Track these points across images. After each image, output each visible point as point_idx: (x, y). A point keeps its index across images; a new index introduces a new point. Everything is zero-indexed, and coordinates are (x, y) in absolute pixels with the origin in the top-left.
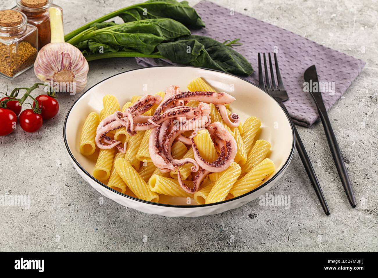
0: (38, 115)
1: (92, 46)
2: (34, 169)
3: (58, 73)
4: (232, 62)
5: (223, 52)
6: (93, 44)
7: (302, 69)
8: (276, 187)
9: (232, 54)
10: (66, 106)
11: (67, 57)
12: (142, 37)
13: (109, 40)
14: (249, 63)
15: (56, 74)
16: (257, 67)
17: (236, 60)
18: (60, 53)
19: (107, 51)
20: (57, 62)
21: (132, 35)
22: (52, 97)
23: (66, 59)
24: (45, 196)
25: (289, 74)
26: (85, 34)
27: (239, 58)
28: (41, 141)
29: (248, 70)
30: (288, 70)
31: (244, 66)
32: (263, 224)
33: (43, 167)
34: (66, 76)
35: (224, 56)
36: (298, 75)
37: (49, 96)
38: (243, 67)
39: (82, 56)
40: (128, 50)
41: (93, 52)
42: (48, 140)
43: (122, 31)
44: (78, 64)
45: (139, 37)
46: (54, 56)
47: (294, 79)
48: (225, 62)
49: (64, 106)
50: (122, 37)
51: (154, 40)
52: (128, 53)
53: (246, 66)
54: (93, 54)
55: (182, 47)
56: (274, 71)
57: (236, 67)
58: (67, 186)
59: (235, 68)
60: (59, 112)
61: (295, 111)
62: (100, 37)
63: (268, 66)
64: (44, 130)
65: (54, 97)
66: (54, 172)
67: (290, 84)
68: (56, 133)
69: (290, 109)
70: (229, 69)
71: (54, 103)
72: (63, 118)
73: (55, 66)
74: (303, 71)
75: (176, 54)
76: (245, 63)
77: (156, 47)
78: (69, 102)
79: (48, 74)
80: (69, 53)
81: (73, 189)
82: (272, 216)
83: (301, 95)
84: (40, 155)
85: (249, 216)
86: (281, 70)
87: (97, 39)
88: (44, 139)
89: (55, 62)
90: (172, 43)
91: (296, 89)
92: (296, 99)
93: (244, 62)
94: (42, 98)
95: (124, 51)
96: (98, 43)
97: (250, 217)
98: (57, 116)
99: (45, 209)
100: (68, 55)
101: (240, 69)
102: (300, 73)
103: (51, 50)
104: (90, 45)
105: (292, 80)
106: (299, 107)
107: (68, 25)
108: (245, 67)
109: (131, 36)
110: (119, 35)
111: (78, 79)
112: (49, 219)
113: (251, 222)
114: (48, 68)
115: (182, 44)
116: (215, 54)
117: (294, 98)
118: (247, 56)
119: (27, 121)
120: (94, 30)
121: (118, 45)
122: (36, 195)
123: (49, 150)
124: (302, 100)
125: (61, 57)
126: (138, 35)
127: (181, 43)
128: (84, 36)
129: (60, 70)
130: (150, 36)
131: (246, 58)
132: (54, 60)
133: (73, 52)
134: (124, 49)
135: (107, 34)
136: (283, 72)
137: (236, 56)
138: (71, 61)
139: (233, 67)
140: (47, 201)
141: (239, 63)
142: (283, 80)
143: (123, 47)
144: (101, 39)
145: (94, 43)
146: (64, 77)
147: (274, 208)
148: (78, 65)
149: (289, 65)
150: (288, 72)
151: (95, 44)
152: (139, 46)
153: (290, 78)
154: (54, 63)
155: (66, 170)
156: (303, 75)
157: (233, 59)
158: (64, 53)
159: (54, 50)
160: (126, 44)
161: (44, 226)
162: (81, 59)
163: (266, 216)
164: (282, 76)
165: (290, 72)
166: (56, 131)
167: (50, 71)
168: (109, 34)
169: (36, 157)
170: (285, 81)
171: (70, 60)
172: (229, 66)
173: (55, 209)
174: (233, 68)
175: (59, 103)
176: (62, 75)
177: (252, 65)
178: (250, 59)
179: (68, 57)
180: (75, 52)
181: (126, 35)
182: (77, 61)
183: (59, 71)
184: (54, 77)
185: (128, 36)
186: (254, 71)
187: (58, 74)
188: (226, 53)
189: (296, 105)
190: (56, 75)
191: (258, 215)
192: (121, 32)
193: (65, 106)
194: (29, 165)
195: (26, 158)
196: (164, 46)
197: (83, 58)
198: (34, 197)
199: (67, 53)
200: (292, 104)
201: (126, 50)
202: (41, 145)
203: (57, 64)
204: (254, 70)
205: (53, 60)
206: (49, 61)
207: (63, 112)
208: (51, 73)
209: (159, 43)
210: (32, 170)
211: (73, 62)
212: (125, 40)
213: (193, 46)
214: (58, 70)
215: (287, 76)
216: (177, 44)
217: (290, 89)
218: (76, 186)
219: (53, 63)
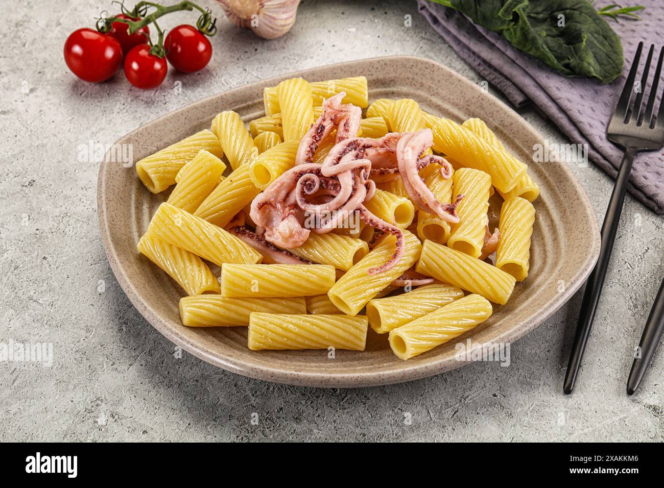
4: (580, 48)
5: (578, 25)
10: (236, 58)
14: (620, 59)
24: (83, 208)
27: (607, 44)
28: (148, 109)
29: (611, 71)
31: (607, 61)
35: (575, 34)
42: (162, 111)
48: (572, 44)
53: (611, 62)
61: (650, 176)
65: (207, 34)
68: (185, 100)
70: (572, 60)
72: (215, 78)
76: (614, 57)
78: (246, 52)
93: (613, 54)
94: (184, 32)
99: (67, 230)
101: (587, 65)
108: (609, 63)
111: (269, 12)
112: (60, 249)
119: (135, 66)
122: (70, 201)
137: (600, 38)
140: (79, 218)
157: (584, 43)
161: (44, 257)
166: (186, 98)
172: (575, 55)
173: (83, 234)
188: (581, 29)
193: (234, 57)
195: (102, 133)
198: (64, 204)
202: (145, 115)
207: (223, 67)
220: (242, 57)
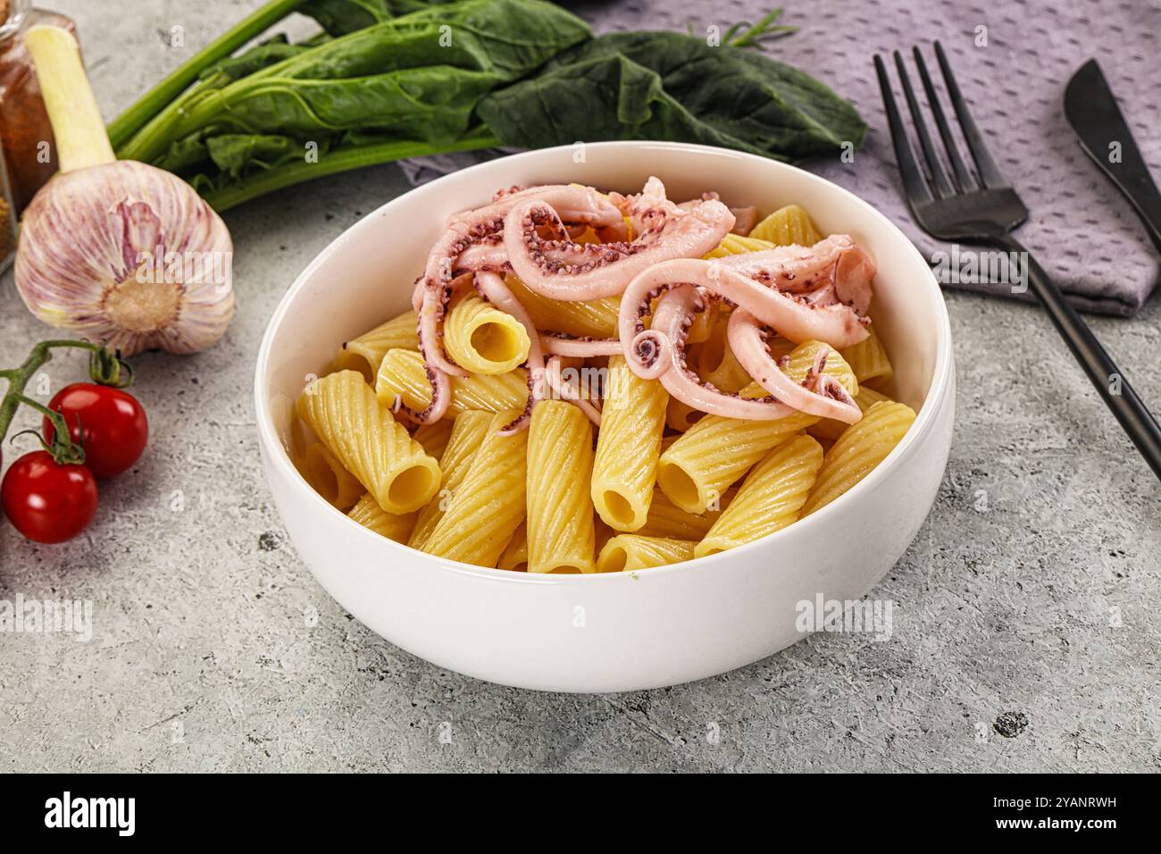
0: (75, 468)
1: (226, 151)
2: (107, 697)
3: (119, 286)
4: (779, 111)
5: (735, 78)
6: (227, 143)
7: (1050, 85)
8: (1072, 585)
9: (771, 80)
10: (174, 411)
11: (143, 220)
12: (410, 83)
13: (287, 117)
14: (842, 103)
15: (109, 291)
16: (880, 111)
17: (794, 102)
18: (113, 209)
19: (285, 158)
20: (106, 245)
21: (372, 81)
22: (112, 386)
23: (141, 229)
25: (1002, 114)
26: (185, 111)
27: (798, 89)
28: (106, 576)
29: (846, 128)
30: (996, 99)
31: (827, 115)
32: (1057, 752)
33: (142, 682)
34: (153, 295)
35: (743, 95)
36: (1039, 113)
37: (100, 383)
38: (823, 124)
39: (199, 202)
40: (364, 140)
41: (233, 173)
42: (136, 566)
43: (331, 75)
44: (188, 238)
45: (401, 86)
46: (89, 224)
47: (1029, 133)
48: (748, 114)
49: (165, 414)
50: (333, 97)
51: (462, 84)
52: (367, 150)
53: (833, 113)
54: (233, 181)
55: (575, 94)
56: (948, 111)
57: (801, 127)
58: (256, 742)
59: (796, 133)
60: (151, 441)
61: (1065, 262)
62: (249, 112)
63: (921, 96)
64: (111, 525)
65: (121, 384)
66: (191, 692)
67: (1019, 152)
68: (158, 528)
69: (1046, 256)
70: (773, 140)
71: (125, 407)
72: (174, 463)
73: (100, 261)
74: (1056, 93)
75: (556, 126)
76: (826, 103)
77: (474, 113)
78: (182, 393)
79: (79, 300)
80: (146, 200)
81: (281, 751)
82: (1086, 711)
83: (1073, 191)
84: (119, 632)
85: (996, 727)
86: (972, 102)
87: (237, 122)
88: (117, 566)
89: (97, 246)
90: (531, 86)
91: (1047, 168)
92: (1058, 211)
93: (822, 99)
94: (76, 400)
95: (350, 145)
96: (245, 137)
97: (1002, 732)
98: (148, 458)
100: (145, 209)
101: (816, 133)
102: (1045, 103)
103: (74, 203)
104: (216, 148)
105: (1021, 136)
106: (1079, 240)
107: (103, 74)
108: (832, 117)
109: (372, 87)
110: (321, 90)
111: (198, 296)
113: (1010, 753)
114: (74, 278)
115: (572, 81)
116: (705, 92)
117: (1049, 209)
118: (828, 72)
119: (36, 501)
120: (220, 88)
121: (323, 129)
123: (149, 607)
124: (1079, 209)
125: (120, 221)
126: (395, 78)
127: (570, 76)
128: (182, 116)
129: (122, 274)
130: (441, 74)
131: (827, 83)
132: (92, 240)
133: (162, 195)
134: (348, 137)
135: (273, 94)
136: (981, 112)
137: (785, 85)
138: (162, 232)
139: (787, 131)
141: (805, 110)
142: (987, 142)
143: (344, 132)
144: (253, 118)
145: (229, 137)
146: (142, 297)
147: (1086, 673)
148: (191, 242)
149: (996, 79)
150: (998, 108)
151: (234, 140)
152: (405, 118)
153: (1012, 128)
154: (96, 251)
155: (234, 674)
156: (1061, 108)
157: (782, 100)
158: (129, 203)
159: (86, 201)
160: (353, 122)
162: (194, 214)
163: (1062, 713)
164: (980, 126)
165: (1006, 104)
166: (157, 523)
167: (86, 283)
168: (282, 94)
169: (106, 644)
170: (998, 144)
171: (158, 229)
172: (769, 128)
174: (789, 136)
175: (143, 405)
176: (136, 292)
177: (856, 107)
178: (845, 85)
179: (147, 217)
180: (166, 191)
181: (346, 85)
182: (182, 225)
183: (119, 280)
184: (103, 308)
185: (357, 91)
186: (873, 130)
187: (119, 291)
188: (747, 82)
189: (1065, 235)
190: (112, 296)
191: (1028, 716)
192: (327, 78)
193: (169, 412)
194: (84, 684)
196: (505, 103)
197: (202, 210)
199: (140, 204)
200: (1047, 235)
201: (356, 141)
202: (114, 589)
203: (106, 253)
204: (870, 123)
205: (88, 243)
206: (74, 247)
207: (169, 439)
208: (90, 293)
209: (482, 96)
210: (99, 701)
211: (167, 233)
212: (349, 108)
213: (618, 82)
214: (117, 273)
215: (998, 124)
216: (554, 86)
217: (1024, 175)
218: (290, 735)
219: (91, 252)
220: (183, 404)
